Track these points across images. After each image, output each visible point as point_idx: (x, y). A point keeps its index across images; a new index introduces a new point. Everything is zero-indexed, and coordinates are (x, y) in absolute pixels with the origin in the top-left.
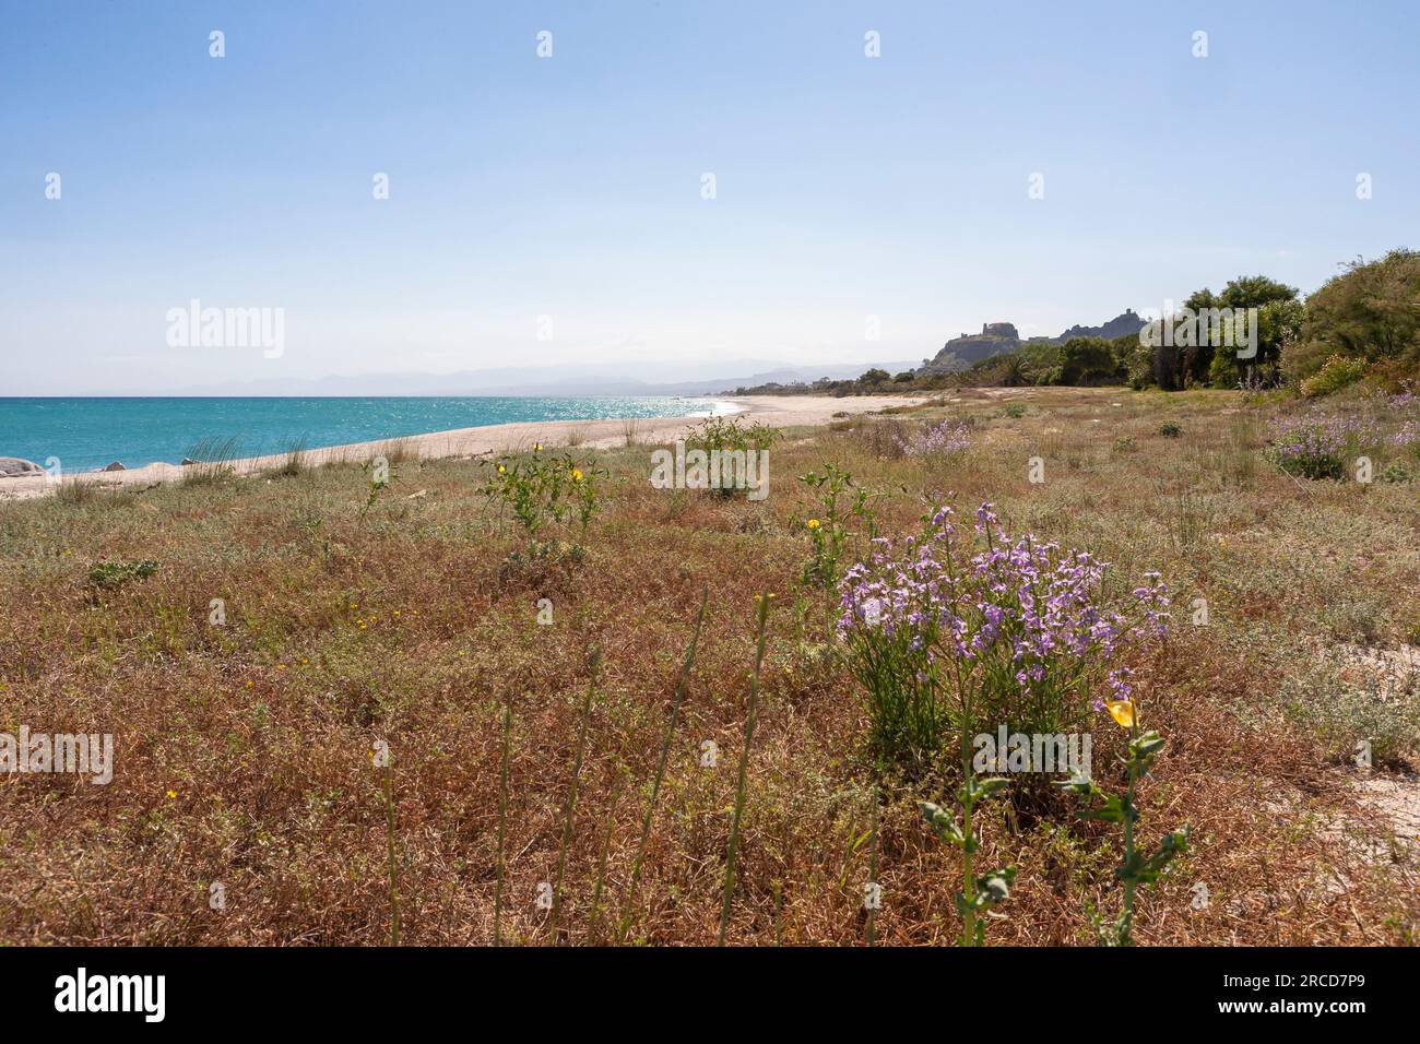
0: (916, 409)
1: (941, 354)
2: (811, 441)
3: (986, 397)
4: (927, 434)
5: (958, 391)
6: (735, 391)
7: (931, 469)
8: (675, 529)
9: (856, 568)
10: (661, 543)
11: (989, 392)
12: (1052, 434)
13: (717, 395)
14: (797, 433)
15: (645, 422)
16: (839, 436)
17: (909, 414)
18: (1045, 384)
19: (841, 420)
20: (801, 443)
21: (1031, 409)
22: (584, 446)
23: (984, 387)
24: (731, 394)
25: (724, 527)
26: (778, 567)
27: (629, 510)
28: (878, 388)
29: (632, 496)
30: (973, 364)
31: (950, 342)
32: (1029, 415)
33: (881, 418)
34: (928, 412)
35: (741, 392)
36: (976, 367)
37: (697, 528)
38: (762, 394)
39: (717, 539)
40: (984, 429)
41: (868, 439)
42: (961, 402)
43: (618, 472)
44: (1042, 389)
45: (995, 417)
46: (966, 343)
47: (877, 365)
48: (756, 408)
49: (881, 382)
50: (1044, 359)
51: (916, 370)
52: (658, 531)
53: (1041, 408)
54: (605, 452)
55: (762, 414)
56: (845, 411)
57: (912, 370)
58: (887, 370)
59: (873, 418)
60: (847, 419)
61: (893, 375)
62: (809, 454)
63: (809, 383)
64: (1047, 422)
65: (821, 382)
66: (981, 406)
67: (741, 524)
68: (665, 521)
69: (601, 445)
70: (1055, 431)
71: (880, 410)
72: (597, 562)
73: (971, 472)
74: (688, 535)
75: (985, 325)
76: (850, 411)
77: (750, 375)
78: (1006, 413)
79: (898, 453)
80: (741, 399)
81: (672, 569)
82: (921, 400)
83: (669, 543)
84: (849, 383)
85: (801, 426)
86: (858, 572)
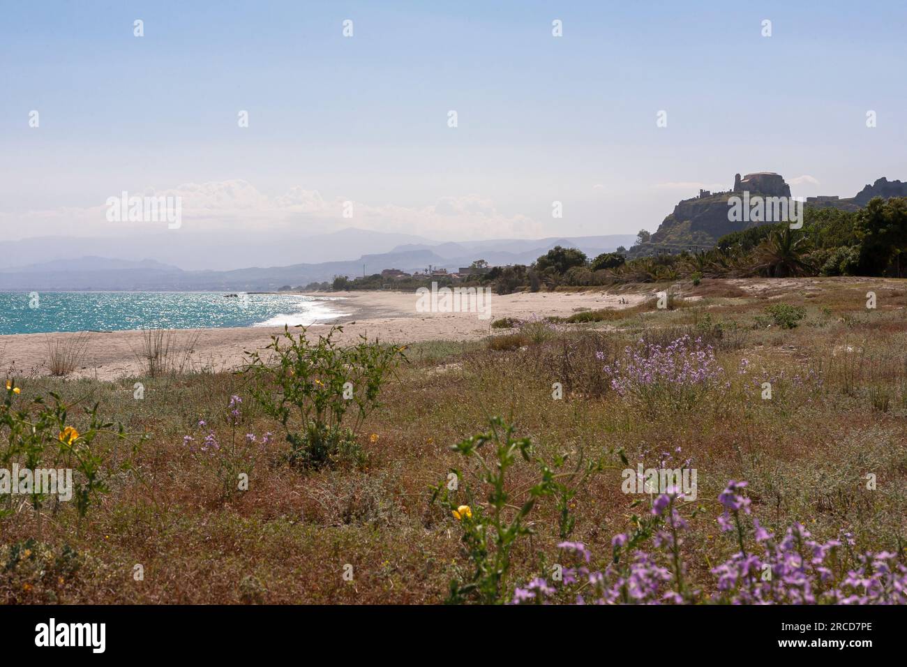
0: (628, 313)
1: (668, 222)
2: (457, 367)
3: (741, 294)
4: (647, 354)
5: (697, 284)
6: (331, 282)
7: (651, 414)
8: (230, 518)
9: (532, 585)
10: (209, 544)
11: (745, 285)
12: (846, 354)
13: (301, 290)
14: (434, 353)
15: (182, 335)
16: (504, 359)
17: (617, 323)
18: (834, 272)
19: (506, 332)
20: (440, 370)
21: (813, 315)
22: (76, 375)
23: (737, 276)
24: (324, 288)
25: (313, 515)
26: (404, 581)
27: (155, 486)
28: (565, 278)
29: (159, 463)
30: (720, 240)
31: (682, 203)
32: (809, 325)
33: (570, 328)
34: (648, 318)
35: (341, 285)
36: (724, 245)
37: (269, 517)
38: (374, 289)
39: (301, 535)
40: (737, 346)
41: (550, 363)
42: (699, 303)
43: (136, 423)
44: (829, 281)
45: (754, 328)
46: (708, 205)
47: (564, 240)
48: (366, 312)
49: (572, 270)
50: (832, 232)
51: (628, 249)
52: (204, 523)
53: (828, 313)
54: (113, 387)
55: (376, 322)
56: (513, 316)
57: (621, 249)
58: (581, 248)
59: (559, 329)
60: (516, 330)
61: (591, 256)
62: (454, 389)
63: (453, 270)
64: (837, 336)
65: (473, 268)
66: (732, 308)
67: (343, 508)
68: (215, 505)
69: (106, 375)
70: (850, 349)
71: (569, 315)
72: (103, 576)
73: (718, 418)
74: (254, 530)
75: (738, 176)
76: (522, 317)
77: (354, 256)
78: (773, 321)
79: (599, 388)
80: (342, 296)
81: (228, 588)
82: (636, 299)
83: (225, 542)
84: (519, 269)
85: (440, 342)
86: (536, 590)
